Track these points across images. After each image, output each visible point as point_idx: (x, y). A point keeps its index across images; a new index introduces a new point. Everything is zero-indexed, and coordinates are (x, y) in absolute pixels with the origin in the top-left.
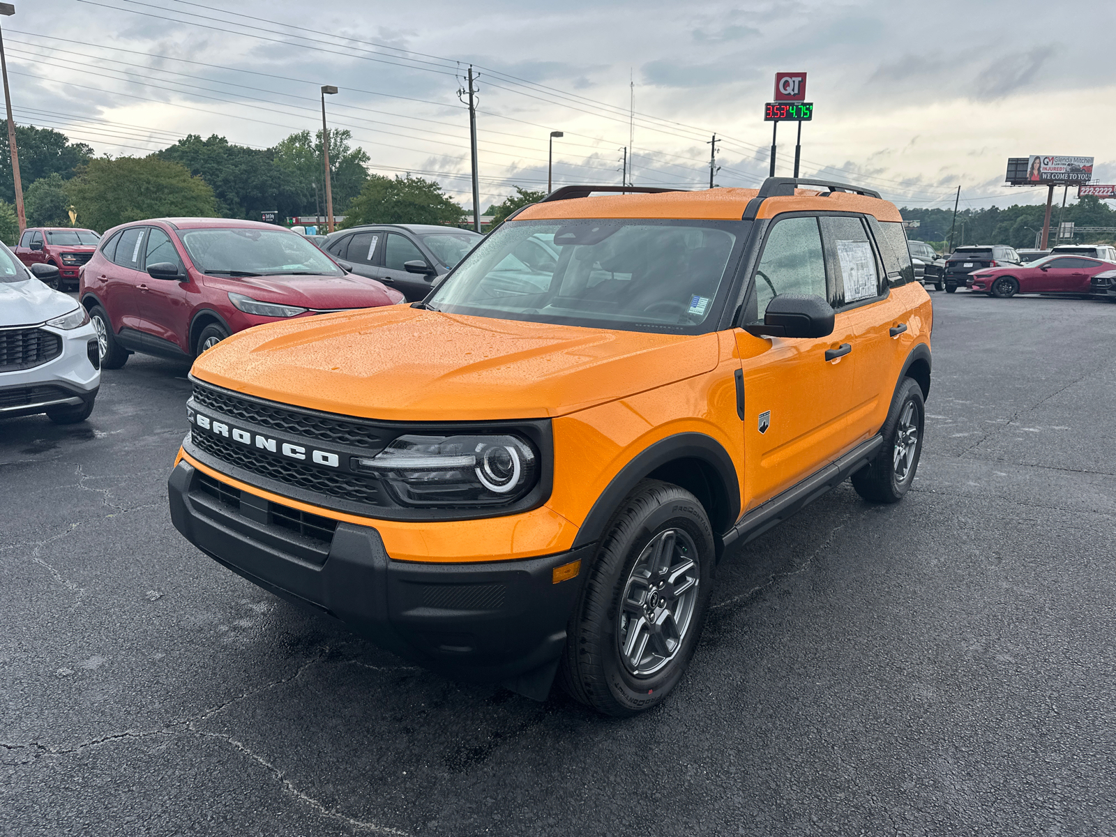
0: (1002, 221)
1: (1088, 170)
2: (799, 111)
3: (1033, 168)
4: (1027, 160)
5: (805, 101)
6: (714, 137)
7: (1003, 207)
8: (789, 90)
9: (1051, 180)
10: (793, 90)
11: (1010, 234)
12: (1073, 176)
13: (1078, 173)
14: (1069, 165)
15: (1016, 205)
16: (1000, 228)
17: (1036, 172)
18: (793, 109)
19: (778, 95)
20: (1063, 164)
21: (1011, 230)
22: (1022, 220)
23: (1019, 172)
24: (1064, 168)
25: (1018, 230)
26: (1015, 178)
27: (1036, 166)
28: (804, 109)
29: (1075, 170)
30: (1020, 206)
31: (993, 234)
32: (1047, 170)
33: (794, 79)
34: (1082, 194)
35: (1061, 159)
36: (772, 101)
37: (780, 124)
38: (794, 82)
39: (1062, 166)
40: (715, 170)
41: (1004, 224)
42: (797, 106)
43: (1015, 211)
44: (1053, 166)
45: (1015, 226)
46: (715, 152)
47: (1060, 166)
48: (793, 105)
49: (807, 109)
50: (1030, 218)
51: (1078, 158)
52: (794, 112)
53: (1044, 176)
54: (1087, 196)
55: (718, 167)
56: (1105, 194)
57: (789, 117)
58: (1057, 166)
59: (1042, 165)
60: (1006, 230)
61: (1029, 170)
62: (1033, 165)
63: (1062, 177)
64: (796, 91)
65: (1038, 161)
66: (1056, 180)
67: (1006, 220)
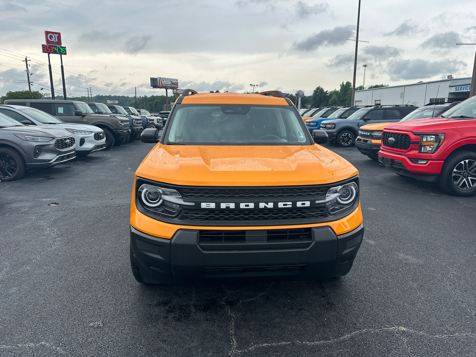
0: (149, 101)
1: (177, 84)
2: (59, 50)
3: (159, 82)
4: (157, 79)
5: (62, 46)
6: (26, 59)
7: (149, 96)
8: (53, 40)
9: (166, 87)
10: (55, 40)
11: (153, 106)
12: (173, 86)
13: (174, 85)
14: (171, 81)
15: (153, 96)
16: (149, 104)
17: (161, 83)
18: (56, 49)
19: (48, 41)
20: (169, 81)
21: (153, 105)
22: (156, 101)
23: (155, 83)
24: (169, 83)
25: (155, 105)
26: (154, 85)
27: (160, 81)
28: (62, 49)
29: (173, 83)
30: (154, 96)
31: (147, 106)
32: (164, 83)
33: (54, 35)
34: (174, 92)
35: (168, 79)
36: (45, 43)
37: (51, 55)
38: (55, 36)
39: (169, 82)
40: (29, 75)
41: (150, 102)
42: (58, 48)
43: (153, 98)
44: (166, 82)
45: (154, 103)
46: (28, 66)
47: (168, 82)
48: (56, 47)
49: (63, 49)
50: (159, 101)
51: (173, 79)
52: (57, 50)
53: (164, 85)
54: (175, 93)
55: (31, 73)
56: (181, 92)
57: (55, 52)
58: (167, 82)
59: (162, 81)
60: (151, 105)
61: (158, 82)
62: (159, 81)
63: (169, 86)
64: (57, 41)
65: (160, 79)
66: (167, 87)
67: (151, 101)
